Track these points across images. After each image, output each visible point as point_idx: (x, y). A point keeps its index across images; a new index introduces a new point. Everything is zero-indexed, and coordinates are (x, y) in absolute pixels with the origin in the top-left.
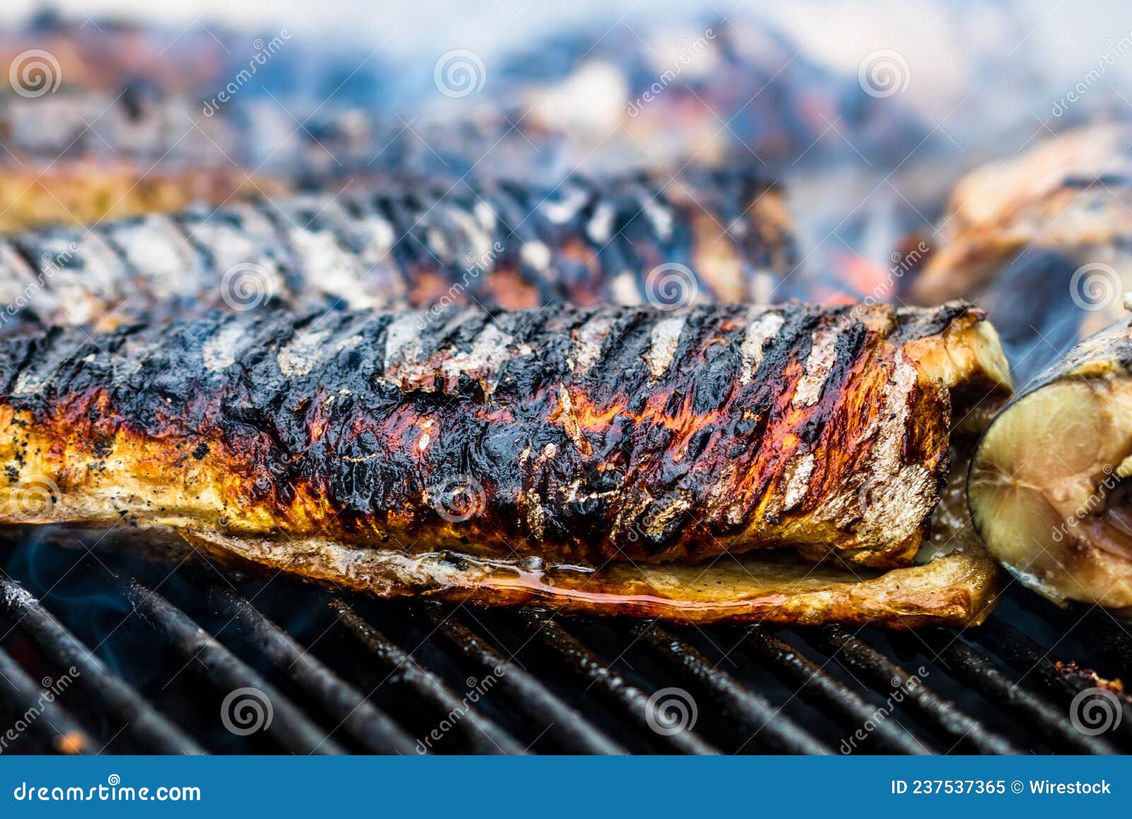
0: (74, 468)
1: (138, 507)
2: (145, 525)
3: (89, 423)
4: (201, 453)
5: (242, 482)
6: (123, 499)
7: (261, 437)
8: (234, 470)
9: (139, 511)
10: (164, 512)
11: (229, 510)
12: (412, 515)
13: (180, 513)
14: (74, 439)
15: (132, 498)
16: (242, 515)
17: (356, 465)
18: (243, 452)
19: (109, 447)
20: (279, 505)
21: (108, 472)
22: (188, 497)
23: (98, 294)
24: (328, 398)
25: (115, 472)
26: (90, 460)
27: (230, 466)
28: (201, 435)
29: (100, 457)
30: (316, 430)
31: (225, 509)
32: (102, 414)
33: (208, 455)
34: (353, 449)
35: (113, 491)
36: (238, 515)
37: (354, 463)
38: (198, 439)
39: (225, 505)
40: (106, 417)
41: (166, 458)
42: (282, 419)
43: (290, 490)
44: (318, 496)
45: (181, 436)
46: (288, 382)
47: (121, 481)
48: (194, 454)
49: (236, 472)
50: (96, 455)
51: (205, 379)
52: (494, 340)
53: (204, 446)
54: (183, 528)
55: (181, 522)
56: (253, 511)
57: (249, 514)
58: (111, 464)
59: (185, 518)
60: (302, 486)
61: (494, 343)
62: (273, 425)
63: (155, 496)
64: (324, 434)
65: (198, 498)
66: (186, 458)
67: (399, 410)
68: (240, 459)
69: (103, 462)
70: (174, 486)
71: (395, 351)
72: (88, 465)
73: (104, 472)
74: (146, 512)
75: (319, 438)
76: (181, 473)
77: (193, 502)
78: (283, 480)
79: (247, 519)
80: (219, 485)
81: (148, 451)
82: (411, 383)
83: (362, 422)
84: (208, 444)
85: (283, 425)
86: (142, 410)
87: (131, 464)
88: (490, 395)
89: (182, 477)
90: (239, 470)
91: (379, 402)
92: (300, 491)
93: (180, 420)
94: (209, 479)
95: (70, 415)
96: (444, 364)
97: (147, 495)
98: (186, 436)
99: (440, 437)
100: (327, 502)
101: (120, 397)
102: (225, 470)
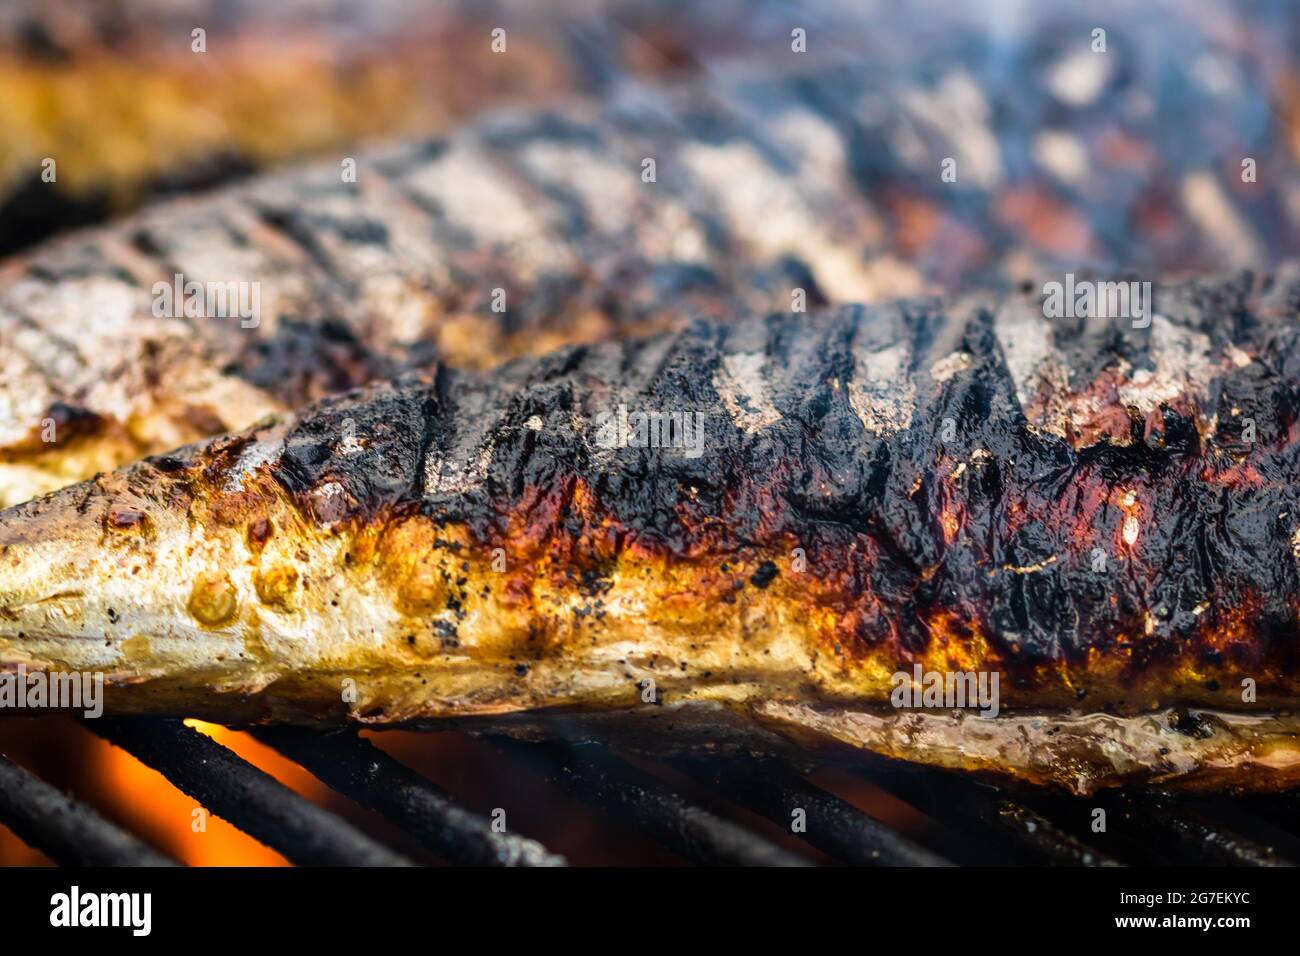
0: (552, 615)
1: (665, 673)
2: (676, 702)
3: (568, 539)
4: (765, 577)
5: (839, 621)
6: (638, 663)
7: (860, 543)
8: (822, 602)
9: (668, 679)
10: (708, 677)
11: (819, 668)
12: (1129, 652)
13: (734, 677)
14: (547, 567)
15: (653, 661)
16: (843, 674)
17: (1027, 578)
18: (835, 571)
19: (607, 576)
20: (904, 653)
21: (611, 618)
22: (750, 652)
23: (427, 286)
24: (956, 468)
25: (623, 618)
26: (576, 600)
27: (816, 595)
28: (761, 546)
29: (594, 594)
30: (949, 524)
31: (814, 667)
32: (587, 523)
33: (778, 580)
34: (1016, 552)
35: (622, 650)
36: (836, 675)
37: (1022, 575)
38: (757, 554)
39: (813, 661)
40: (595, 526)
41: (707, 590)
42: (892, 511)
43: (920, 627)
44: (968, 635)
45: (725, 551)
46: (883, 445)
47: (635, 632)
48: (754, 580)
49: (827, 604)
50: (587, 591)
51: (748, 450)
52: (1179, 343)
53: (771, 564)
54: (742, 703)
55: (738, 693)
56: (860, 667)
57: (854, 672)
58: (613, 607)
59: (743, 686)
60: (940, 619)
61: (1181, 349)
62: (880, 521)
63: (694, 654)
64: (962, 530)
65: (767, 652)
66: (740, 587)
67: (1077, 478)
68: (833, 583)
69: (600, 604)
70: (724, 635)
71: (1028, 373)
72: (575, 610)
73: (605, 619)
74: (678, 681)
75: (956, 537)
76: (733, 612)
77: (759, 659)
78: (907, 612)
79: (852, 680)
80: (802, 629)
81: (675, 579)
82: (1077, 429)
83: (1023, 505)
84: (776, 562)
85: (897, 520)
86: (655, 511)
87: (648, 603)
88: (1208, 440)
89: (736, 620)
90: (832, 601)
91: (1043, 470)
92: (938, 627)
93: (720, 523)
94: (782, 619)
95: (535, 527)
96: (1121, 391)
97: (680, 653)
98: (735, 551)
99: (1155, 519)
100: (983, 641)
101: (615, 491)
102: (809, 603)
